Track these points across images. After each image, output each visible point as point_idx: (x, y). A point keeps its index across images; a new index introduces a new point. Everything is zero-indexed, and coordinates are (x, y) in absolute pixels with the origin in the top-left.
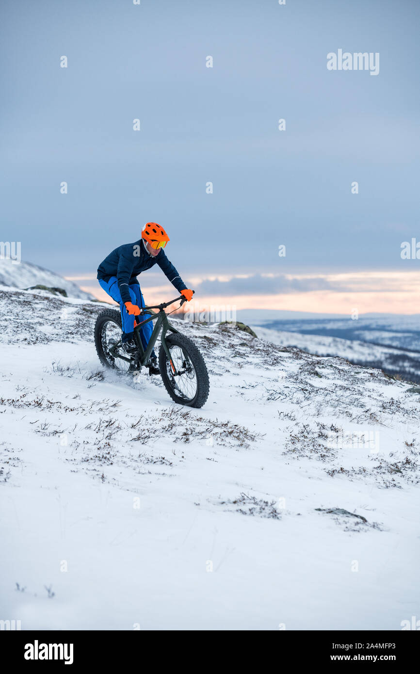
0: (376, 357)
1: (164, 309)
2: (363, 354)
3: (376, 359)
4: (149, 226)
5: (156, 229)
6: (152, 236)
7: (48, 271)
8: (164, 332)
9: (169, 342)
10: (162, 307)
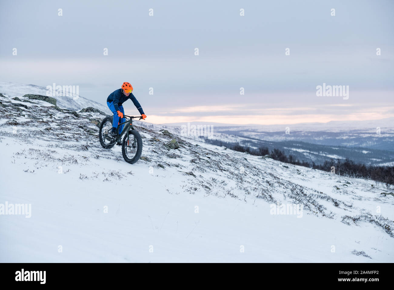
0: (237, 141)
1: (132, 119)
2: (231, 140)
3: (237, 142)
4: (124, 83)
5: (127, 84)
6: (126, 87)
7: (99, 104)
8: (129, 128)
9: (130, 133)
10: (132, 118)
